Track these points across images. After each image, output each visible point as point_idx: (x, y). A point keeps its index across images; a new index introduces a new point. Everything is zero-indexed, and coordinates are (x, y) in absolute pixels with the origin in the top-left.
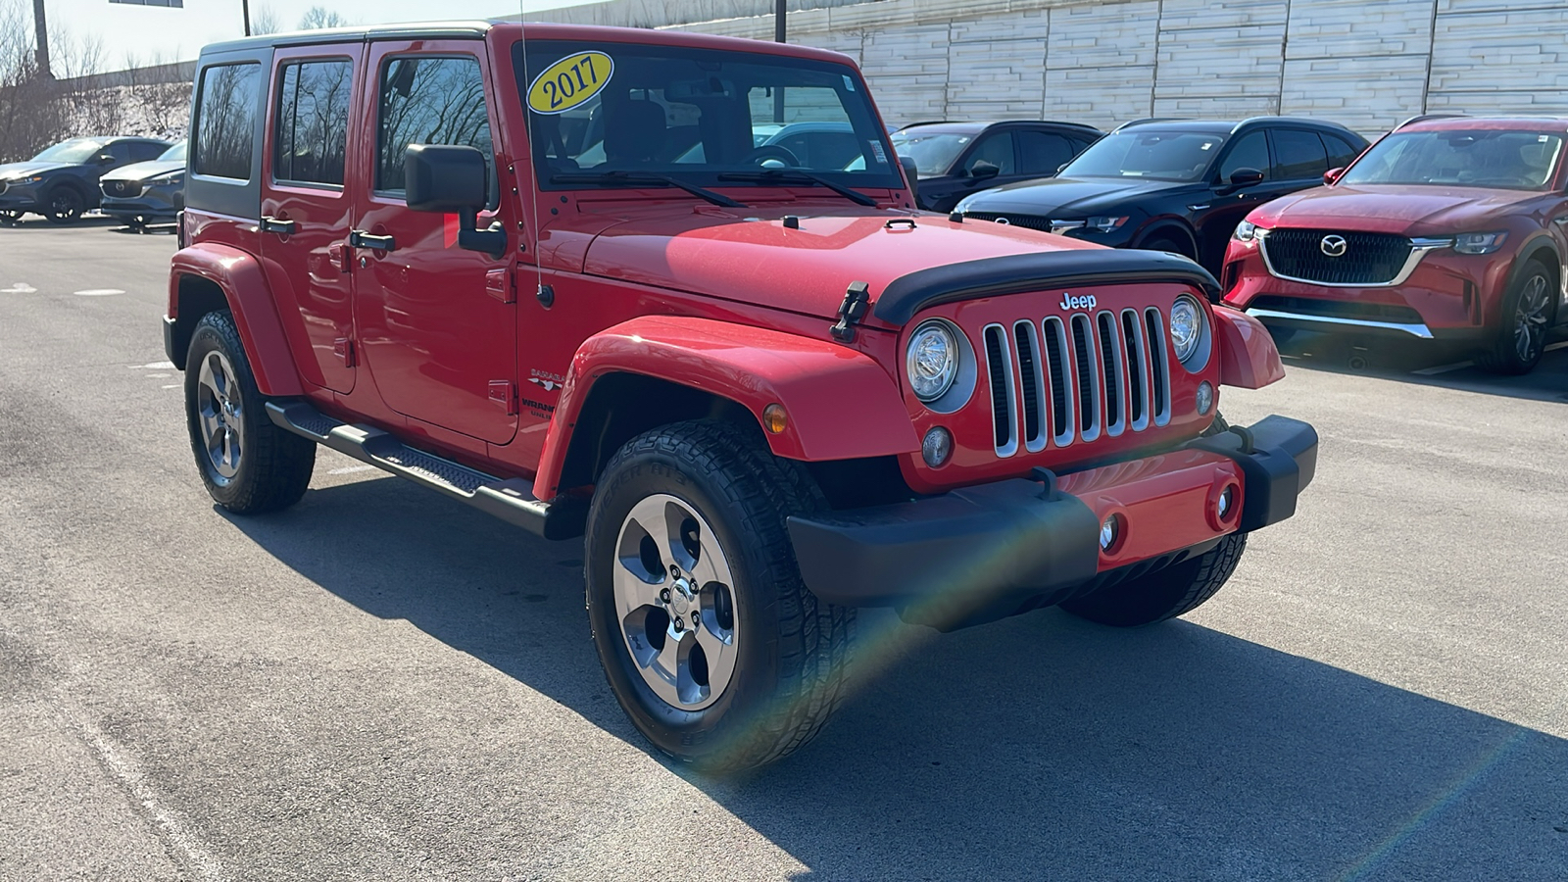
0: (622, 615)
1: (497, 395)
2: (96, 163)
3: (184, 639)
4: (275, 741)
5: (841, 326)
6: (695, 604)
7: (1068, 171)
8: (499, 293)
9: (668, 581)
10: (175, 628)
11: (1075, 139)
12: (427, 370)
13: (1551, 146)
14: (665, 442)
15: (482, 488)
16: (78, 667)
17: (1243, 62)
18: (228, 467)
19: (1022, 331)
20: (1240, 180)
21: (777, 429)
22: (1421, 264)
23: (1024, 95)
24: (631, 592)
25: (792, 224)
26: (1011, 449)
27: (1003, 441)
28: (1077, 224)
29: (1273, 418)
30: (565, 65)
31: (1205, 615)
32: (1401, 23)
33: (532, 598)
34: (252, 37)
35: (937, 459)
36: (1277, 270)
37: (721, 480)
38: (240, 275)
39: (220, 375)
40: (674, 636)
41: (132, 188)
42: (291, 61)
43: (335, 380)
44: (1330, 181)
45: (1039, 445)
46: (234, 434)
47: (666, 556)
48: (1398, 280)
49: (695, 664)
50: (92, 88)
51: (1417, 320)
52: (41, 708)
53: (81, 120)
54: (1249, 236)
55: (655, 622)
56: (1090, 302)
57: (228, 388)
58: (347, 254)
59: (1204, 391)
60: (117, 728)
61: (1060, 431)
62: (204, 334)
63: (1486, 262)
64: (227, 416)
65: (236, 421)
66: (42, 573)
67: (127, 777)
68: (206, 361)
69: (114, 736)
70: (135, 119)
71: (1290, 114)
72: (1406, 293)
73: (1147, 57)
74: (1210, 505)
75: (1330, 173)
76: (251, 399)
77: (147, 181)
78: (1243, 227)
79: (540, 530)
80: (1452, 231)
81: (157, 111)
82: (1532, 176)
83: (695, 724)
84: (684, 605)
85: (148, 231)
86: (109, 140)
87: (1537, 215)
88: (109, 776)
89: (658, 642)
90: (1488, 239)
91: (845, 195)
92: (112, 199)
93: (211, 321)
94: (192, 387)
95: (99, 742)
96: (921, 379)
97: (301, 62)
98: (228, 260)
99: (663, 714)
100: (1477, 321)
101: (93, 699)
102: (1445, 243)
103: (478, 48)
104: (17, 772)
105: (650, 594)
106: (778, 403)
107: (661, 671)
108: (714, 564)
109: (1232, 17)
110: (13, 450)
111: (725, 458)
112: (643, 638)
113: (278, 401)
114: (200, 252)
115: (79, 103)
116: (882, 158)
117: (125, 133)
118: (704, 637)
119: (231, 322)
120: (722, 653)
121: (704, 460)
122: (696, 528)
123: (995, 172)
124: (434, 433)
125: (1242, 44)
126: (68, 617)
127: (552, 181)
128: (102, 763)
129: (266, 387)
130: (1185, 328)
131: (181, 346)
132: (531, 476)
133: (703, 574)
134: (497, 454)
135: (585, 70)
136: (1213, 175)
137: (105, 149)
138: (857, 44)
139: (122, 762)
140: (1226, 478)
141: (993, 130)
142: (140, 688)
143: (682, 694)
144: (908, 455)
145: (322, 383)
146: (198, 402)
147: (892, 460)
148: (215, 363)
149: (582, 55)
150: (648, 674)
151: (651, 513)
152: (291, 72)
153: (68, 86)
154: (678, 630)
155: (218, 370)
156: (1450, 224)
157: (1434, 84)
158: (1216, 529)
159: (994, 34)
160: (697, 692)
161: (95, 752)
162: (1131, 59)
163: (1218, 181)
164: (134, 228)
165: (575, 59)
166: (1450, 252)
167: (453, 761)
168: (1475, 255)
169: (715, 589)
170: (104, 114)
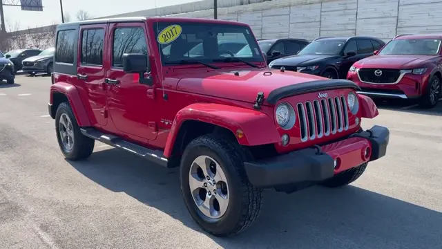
0: (192, 191)
1: (151, 126)
2: (20, 57)
3: (61, 200)
4: (91, 230)
5: (256, 105)
6: (215, 187)
7: (301, 53)
8: (151, 96)
9: (206, 181)
10: (58, 196)
11: (302, 44)
12: (125, 116)
13: (438, 43)
14: (204, 140)
15: (148, 153)
16: (31, 209)
17: (345, 20)
18: (69, 147)
19: (307, 104)
20: (349, 54)
21: (240, 137)
22: (403, 78)
23: (283, 31)
24: (195, 184)
25: (237, 74)
26: (305, 139)
27: (303, 137)
28: (305, 68)
29: (375, 126)
30: (168, 29)
31: (356, 183)
32: (390, 8)
33: (161, 184)
34: (65, 23)
35: (285, 143)
36: (362, 80)
37: (222, 151)
38: (72, 92)
39: (66, 120)
40: (208, 197)
41: (31, 64)
42: (85, 29)
43: (101, 122)
44: (375, 54)
45: (313, 138)
46: (71, 138)
47: (205, 173)
48: (397, 82)
49: (215, 205)
50: (18, 35)
51: (402, 93)
52: (22, 223)
53: (15, 44)
54: (354, 70)
55: (202, 193)
56: (325, 95)
57: (68, 125)
58: (104, 85)
59: (357, 120)
60: (45, 228)
61: (319, 133)
62: (61, 109)
63: (422, 76)
64: (68, 132)
65: (71, 134)
66: (17, 180)
67: (50, 243)
68: (61, 117)
69: (44, 230)
70: (30, 43)
71: (360, 35)
72: (399, 86)
73: (318, 19)
74: (362, 153)
75: (375, 52)
76: (76, 127)
77: (36, 62)
78: (352, 68)
79: (166, 165)
80: (412, 68)
81: (37, 41)
82: (433, 51)
83: (216, 223)
84: (211, 187)
85: (36, 76)
86: (24, 50)
87: (435, 63)
88: (44, 244)
89: (203, 198)
90: (422, 70)
91: (248, 64)
92: (26, 67)
93: (63, 105)
94: (58, 124)
95: (40, 233)
96: (280, 120)
97: (88, 29)
98: (68, 87)
99: (205, 220)
100: (419, 93)
101: (36, 219)
102: (410, 71)
103: (142, 25)
104: (16, 243)
105: (200, 184)
106: (240, 129)
107: (204, 207)
108: (220, 175)
109: (342, 7)
110: (5, 143)
111: (223, 145)
112: (199, 197)
113: (84, 128)
114: (59, 85)
115: (14, 39)
116: (258, 53)
117: (27, 48)
118: (218, 197)
119: (69, 105)
120: (224, 202)
121: (217, 146)
122: (215, 165)
123: (279, 53)
124: (130, 136)
125: (345, 15)
126: (26, 194)
127: (166, 63)
128: (42, 240)
129: (80, 124)
130: (352, 102)
131: (54, 112)
132: (162, 150)
133: (217, 179)
134: (151, 143)
135: (173, 30)
136: (342, 53)
137: (23, 53)
138: (236, 17)
139: (47, 238)
140: (367, 145)
141: (278, 42)
142: (50, 216)
143: (211, 214)
144: (277, 143)
145: (97, 123)
146: (59, 129)
147: (273, 144)
148: (64, 117)
149: (173, 26)
150: (201, 208)
151: (201, 161)
152: (85, 32)
153: (11, 34)
154: (210, 195)
155: (66, 119)
156: (411, 66)
157: (399, 25)
158: (364, 160)
159: (274, 14)
160: (216, 213)
161: (39, 236)
162: (313, 20)
163: (343, 55)
164: (32, 75)
165: (171, 27)
166: (412, 74)
167: (145, 235)
168: (418, 75)
169: (221, 183)
170: (21, 42)
